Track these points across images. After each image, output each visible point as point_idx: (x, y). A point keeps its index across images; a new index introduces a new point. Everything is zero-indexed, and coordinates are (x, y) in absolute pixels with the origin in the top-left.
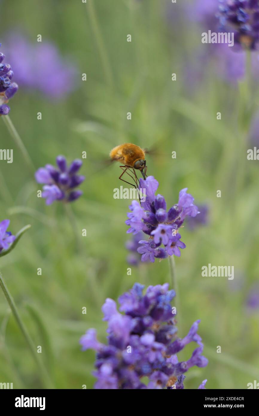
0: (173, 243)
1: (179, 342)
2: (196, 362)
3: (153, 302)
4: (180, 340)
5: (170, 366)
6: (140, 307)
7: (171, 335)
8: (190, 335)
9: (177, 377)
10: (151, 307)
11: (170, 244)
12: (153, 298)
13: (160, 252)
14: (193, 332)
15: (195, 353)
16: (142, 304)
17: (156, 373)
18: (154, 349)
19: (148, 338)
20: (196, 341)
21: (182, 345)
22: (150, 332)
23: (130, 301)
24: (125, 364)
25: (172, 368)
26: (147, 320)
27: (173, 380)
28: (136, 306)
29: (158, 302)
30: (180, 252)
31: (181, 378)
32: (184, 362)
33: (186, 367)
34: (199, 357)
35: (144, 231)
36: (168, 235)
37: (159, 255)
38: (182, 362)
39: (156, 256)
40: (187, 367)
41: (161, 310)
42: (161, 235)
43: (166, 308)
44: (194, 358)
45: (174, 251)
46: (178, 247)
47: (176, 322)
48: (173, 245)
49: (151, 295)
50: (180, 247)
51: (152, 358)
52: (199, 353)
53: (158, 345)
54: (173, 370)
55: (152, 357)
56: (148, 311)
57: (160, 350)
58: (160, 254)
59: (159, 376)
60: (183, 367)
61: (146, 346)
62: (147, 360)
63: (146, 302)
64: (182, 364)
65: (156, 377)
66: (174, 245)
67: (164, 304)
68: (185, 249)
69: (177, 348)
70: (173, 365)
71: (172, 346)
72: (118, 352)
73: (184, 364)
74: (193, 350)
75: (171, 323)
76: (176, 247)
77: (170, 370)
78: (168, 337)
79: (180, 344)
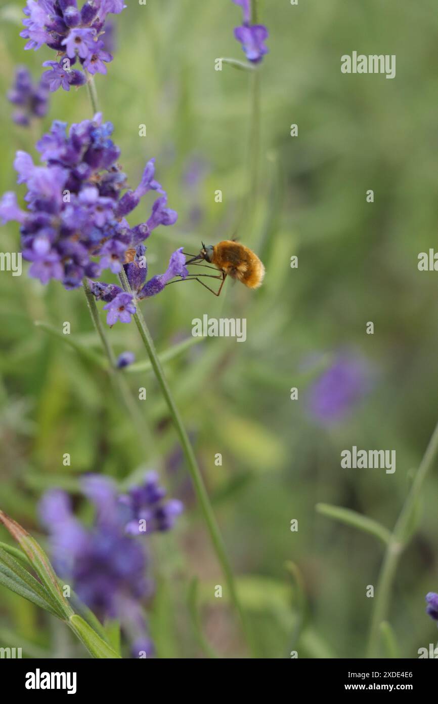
0: (93, 56)
1: (131, 196)
2: (161, 219)
3: (85, 141)
4: (131, 193)
5: (124, 233)
6: (69, 151)
7: (120, 184)
8: (145, 181)
9: (136, 248)
10: (84, 150)
11: (90, 57)
12: (84, 135)
13: (74, 75)
14: (149, 176)
15: (156, 207)
16: (71, 147)
17: (108, 244)
18: (100, 208)
19: (90, 194)
20: (154, 188)
21: (136, 198)
22: (89, 185)
23: (54, 145)
24: (66, 232)
25: (128, 234)
26: (82, 169)
27: (131, 254)
28: (63, 151)
29: (93, 140)
30: (105, 67)
31: (141, 250)
32: (143, 224)
33: (146, 229)
34: (164, 211)
35: (48, 45)
36: (85, 43)
37: (74, 80)
38: (139, 225)
39: (70, 82)
40: (148, 229)
41: (99, 150)
42: (76, 45)
43: (106, 145)
44: (157, 214)
45: (96, 68)
46: (101, 60)
47: (121, 168)
48: (94, 59)
49: (80, 132)
50: (105, 61)
51: (100, 222)
52: (163, 205)
53: (105, 200)
54: (130, 237)
55: (100, 219)
56: (80, 157)
57: (109, 206)
58: (75, 78)
59: (114, 246)
60: (144, 231)
61: (90, 205)
62: (94, 225)
63: (76, 142)
64: (141, 227)
65: (110, 249)
66: (96, 59)
67: (102, 141)
68: (112, 61)
69: (129, 205)
70: (129, 230)
71: (122, 203)
72: (53, 219)
73: (144, 226)
74: (152, 204)
75: (114, 169)
76: (99, 61)
77: (126, 237)
78: (116, 187)
79: (133, 197)
